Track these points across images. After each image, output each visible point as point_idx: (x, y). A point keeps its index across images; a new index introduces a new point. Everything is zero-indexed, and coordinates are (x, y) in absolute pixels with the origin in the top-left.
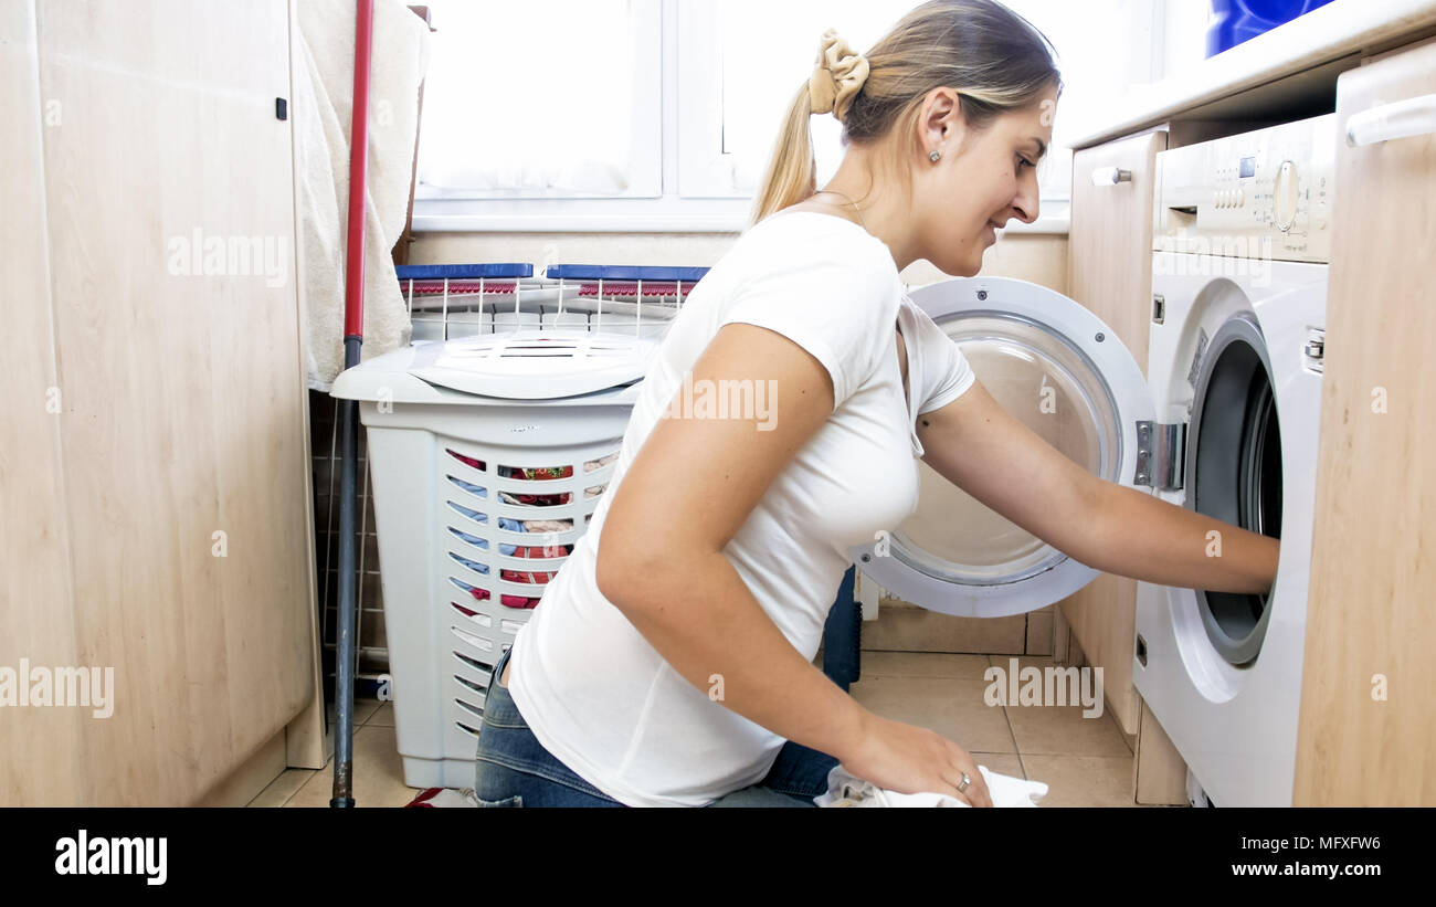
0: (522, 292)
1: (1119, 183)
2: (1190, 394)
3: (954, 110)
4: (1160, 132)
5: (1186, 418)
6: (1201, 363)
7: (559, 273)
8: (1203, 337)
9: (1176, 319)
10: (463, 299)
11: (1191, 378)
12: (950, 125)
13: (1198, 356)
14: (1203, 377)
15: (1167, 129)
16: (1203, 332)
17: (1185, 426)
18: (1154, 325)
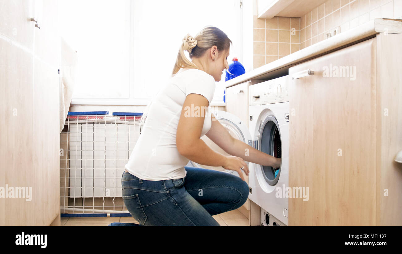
0: (106, 118)
1: (241, 93)
2: (259, 134)
3: (216, 50)
4: (250, 82)
5: (258, 139)
6: (261, 127)
7: (115, 114)
8: (261, 122)
9: (255, 118)
10: (91, 120)
11: (259, 131)
12: (215, 53)
13: (260, 126)
14: (261, 130)
15: (251, 81)
16: (261, 121)
17: (258, 141)
18: (250, 121)
